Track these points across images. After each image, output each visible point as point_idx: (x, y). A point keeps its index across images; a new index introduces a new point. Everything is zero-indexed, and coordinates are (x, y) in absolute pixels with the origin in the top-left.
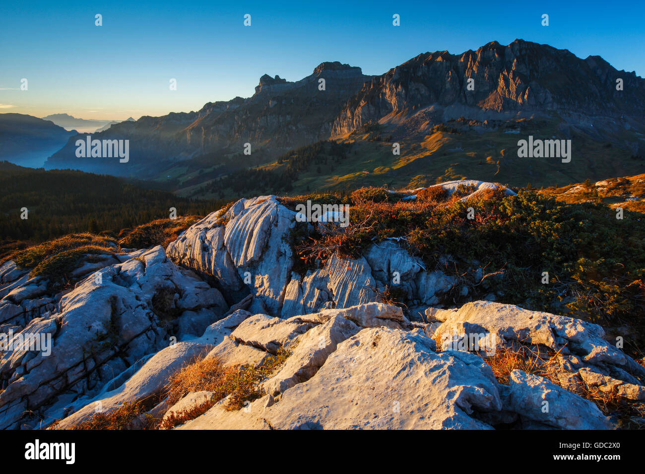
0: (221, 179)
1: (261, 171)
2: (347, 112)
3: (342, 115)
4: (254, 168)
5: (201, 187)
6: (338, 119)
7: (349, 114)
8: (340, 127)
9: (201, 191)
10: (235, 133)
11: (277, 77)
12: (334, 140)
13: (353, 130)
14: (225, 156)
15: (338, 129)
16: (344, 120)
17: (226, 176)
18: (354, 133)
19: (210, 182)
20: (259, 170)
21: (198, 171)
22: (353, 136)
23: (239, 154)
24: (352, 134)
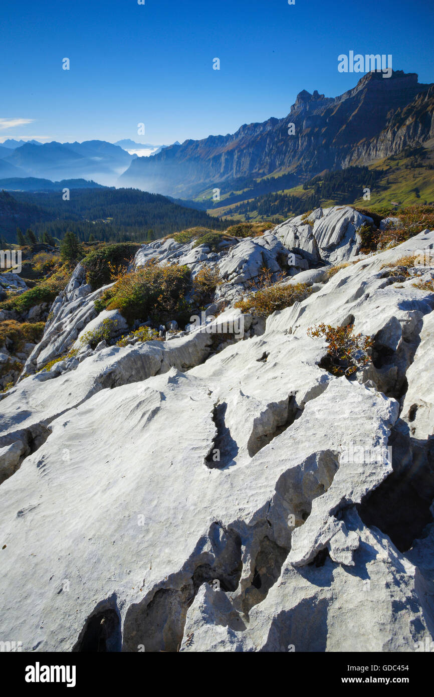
0: (248, 201)
1: (285, 196)
2: (388, 131)
3: (382, 138)
4: (279, 192)
5: (230, 209)
6: (375, 142)
7: (389, 135)
8: (376, 151)
9: (230, 212)
10: (265, 157)
11: (316, 92)
12: (366, 165)
13: (390, 154)
14: (255, 179)
15: (373, 153)
16: (382, 142)
17: (253, 199)
18: (392, 158)
19: (239, 204)
20: (284, 195)
21: (229, 193)
22: (389, 161)
23: (267, 178)
24: (388, 159)
